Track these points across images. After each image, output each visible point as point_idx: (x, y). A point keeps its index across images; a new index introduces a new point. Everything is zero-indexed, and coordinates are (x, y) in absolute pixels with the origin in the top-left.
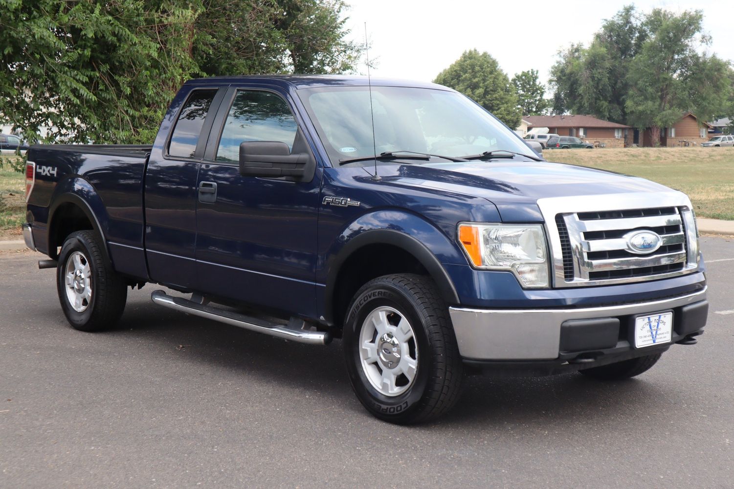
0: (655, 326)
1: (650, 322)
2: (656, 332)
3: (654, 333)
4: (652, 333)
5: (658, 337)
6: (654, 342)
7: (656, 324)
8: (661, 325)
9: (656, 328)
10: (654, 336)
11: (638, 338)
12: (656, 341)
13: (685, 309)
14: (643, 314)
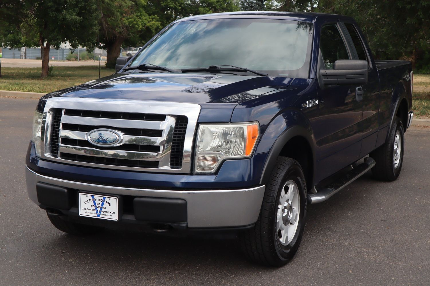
0: (99, 204)
1: (94, 200)
2: (101, 209)
3: (99, 209)
4: (96, 208)
5: (102, 213)
6: (98, 216)
7: (101, 203)
8: (105, 205)
9: (100, 205)
10: (98, 212)
11: (81, 209)
12: (101, 216)
13: (136, 199)
14: (86, 191)
